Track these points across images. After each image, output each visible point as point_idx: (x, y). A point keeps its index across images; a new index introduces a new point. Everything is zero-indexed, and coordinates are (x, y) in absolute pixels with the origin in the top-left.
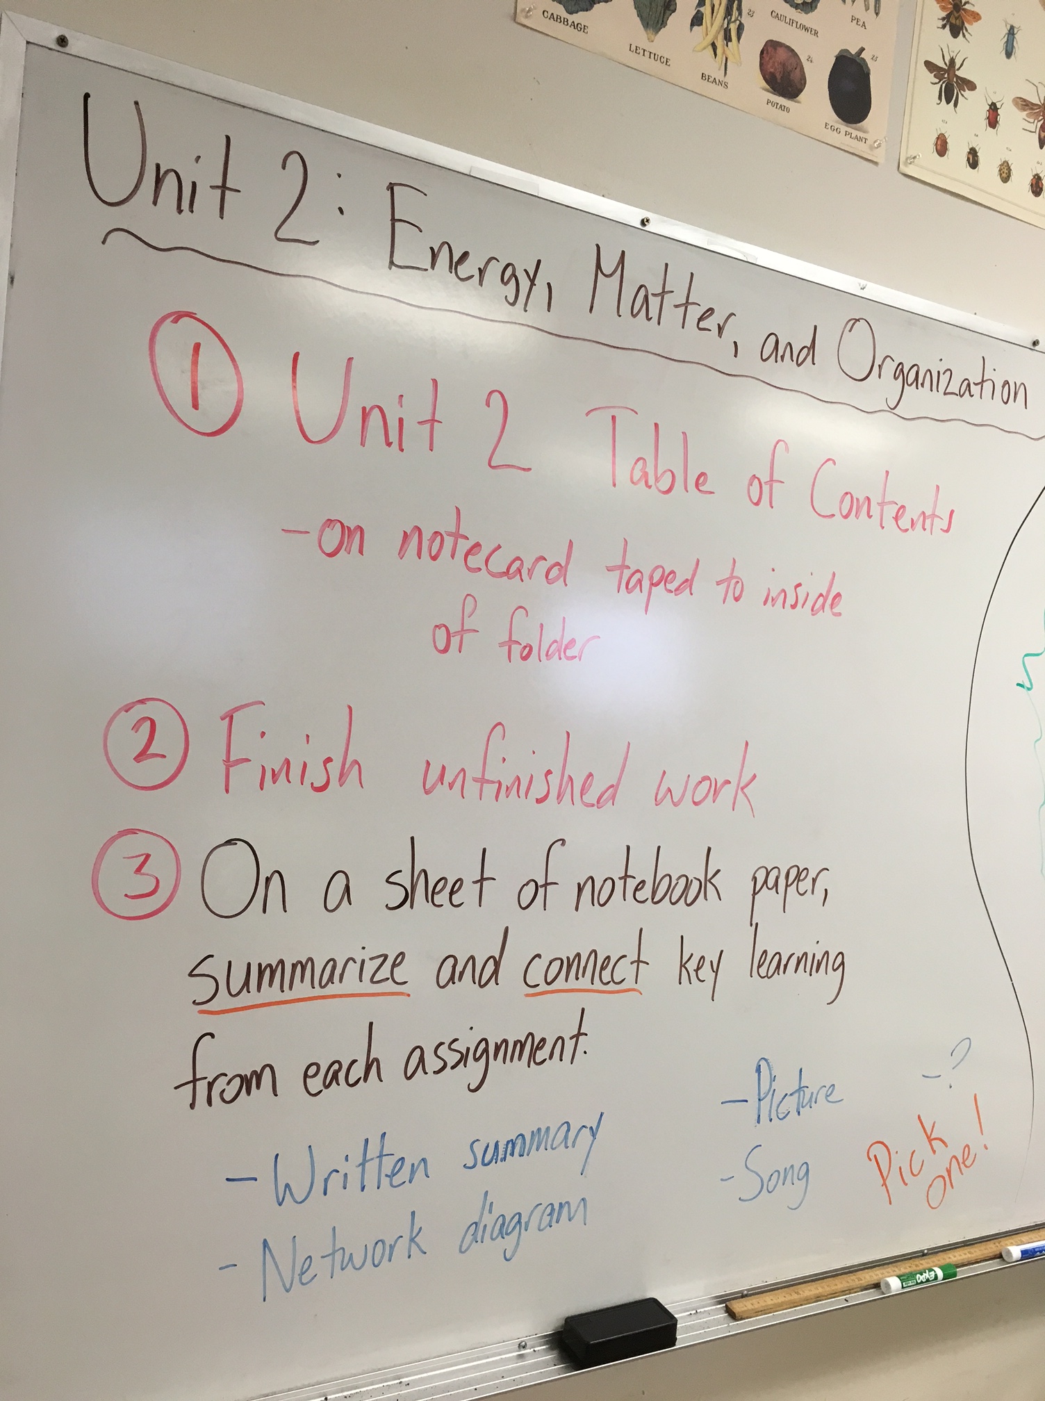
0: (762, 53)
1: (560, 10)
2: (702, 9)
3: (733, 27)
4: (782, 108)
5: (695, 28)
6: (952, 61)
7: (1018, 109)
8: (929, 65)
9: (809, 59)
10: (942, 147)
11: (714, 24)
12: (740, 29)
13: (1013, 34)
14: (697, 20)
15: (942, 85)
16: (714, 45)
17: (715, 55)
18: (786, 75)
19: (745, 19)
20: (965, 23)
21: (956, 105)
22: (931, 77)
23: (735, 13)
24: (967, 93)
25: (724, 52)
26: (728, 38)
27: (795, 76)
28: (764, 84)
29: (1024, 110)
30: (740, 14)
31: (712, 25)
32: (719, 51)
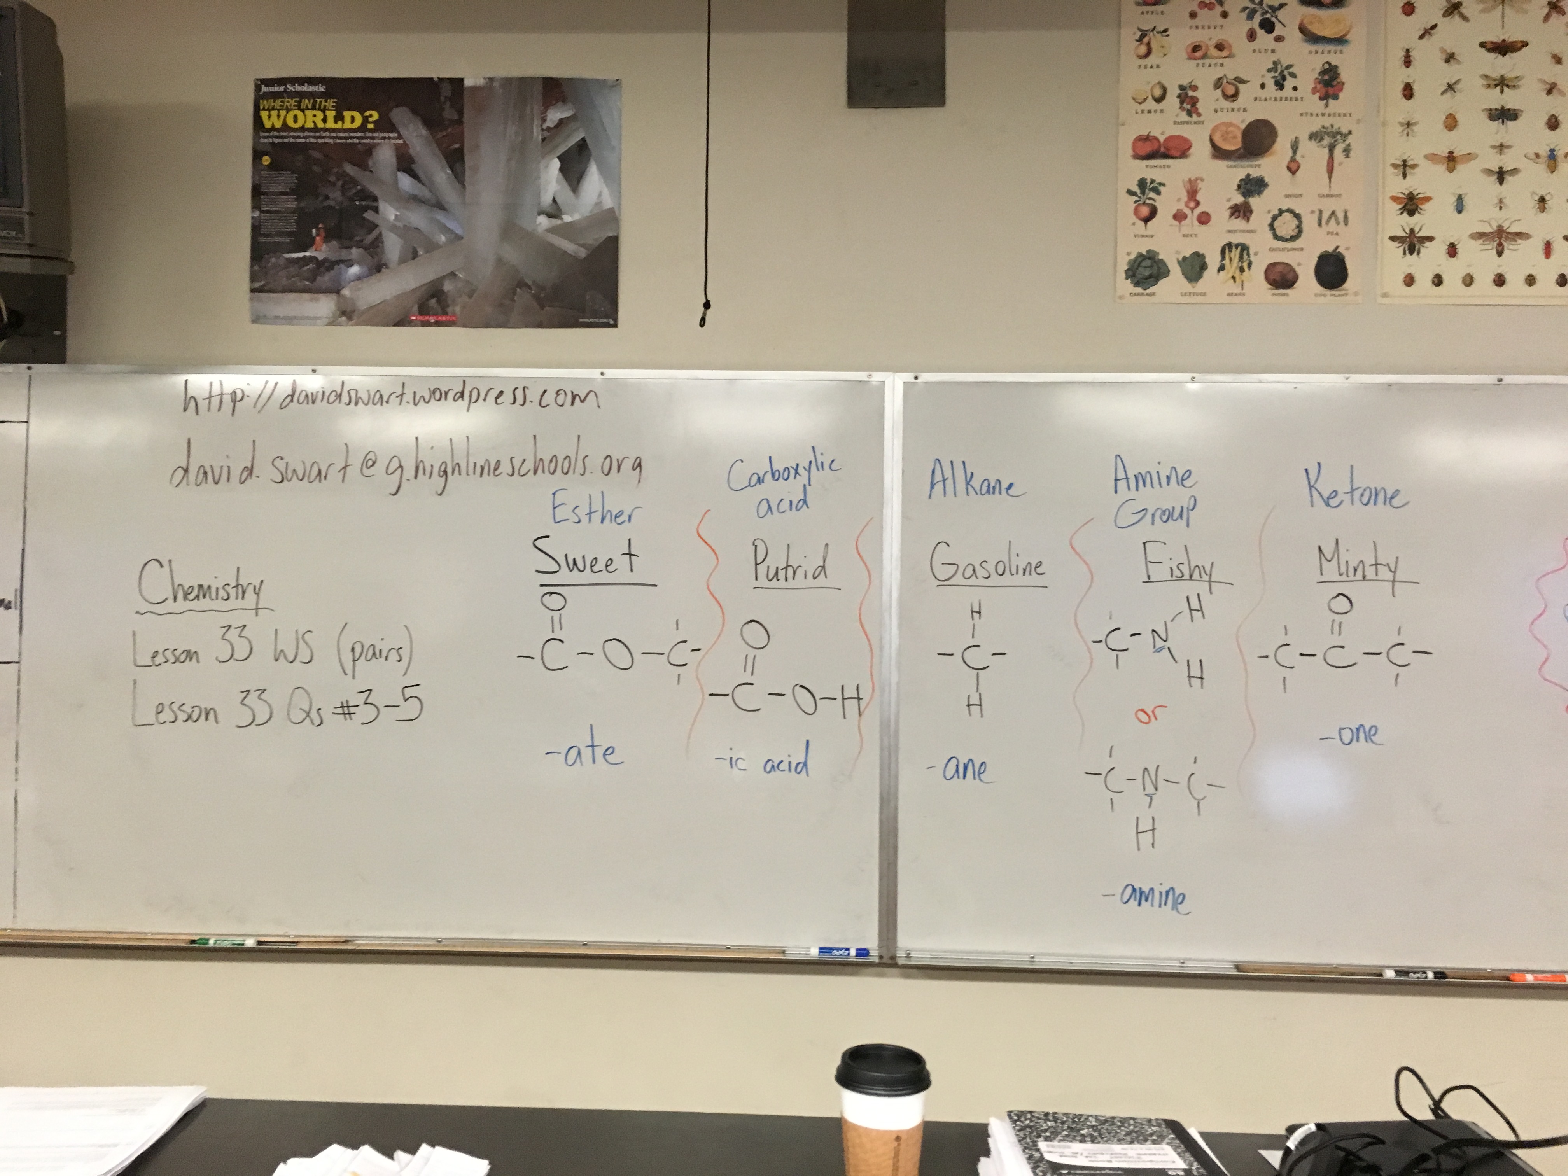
0: (1266, 271)
1: (1139, 290)
2: (1224, 262)
3: (1245, 265)
4: (1284, 295)
5: (1222, 273)
6: (1412, 231)
7: (1476, 240)
8: (1393, 238)
9: (1299, 264)
10: (1409, 280)
11: (1232, 268)
12: (1250, 265)
13: (1462, 199)
14: (1222, 268)
15: (1405, 248)
16: (1234, 278)
17: (1235, 282)
18: (1283, 276)
19: (1252, 258)
20: (1420, 206)
21: (1418, 253)
22: (1396, 244)
23: (1245, 257)
24: (1427, 244)
25: (1240, 278)
26: (1242, 270)
27: (1290, 276)
28: (1270, 287)
29: (1481, 238)
30: (1248, 255)
31: (1231, 267)
32: (1237, 279)
